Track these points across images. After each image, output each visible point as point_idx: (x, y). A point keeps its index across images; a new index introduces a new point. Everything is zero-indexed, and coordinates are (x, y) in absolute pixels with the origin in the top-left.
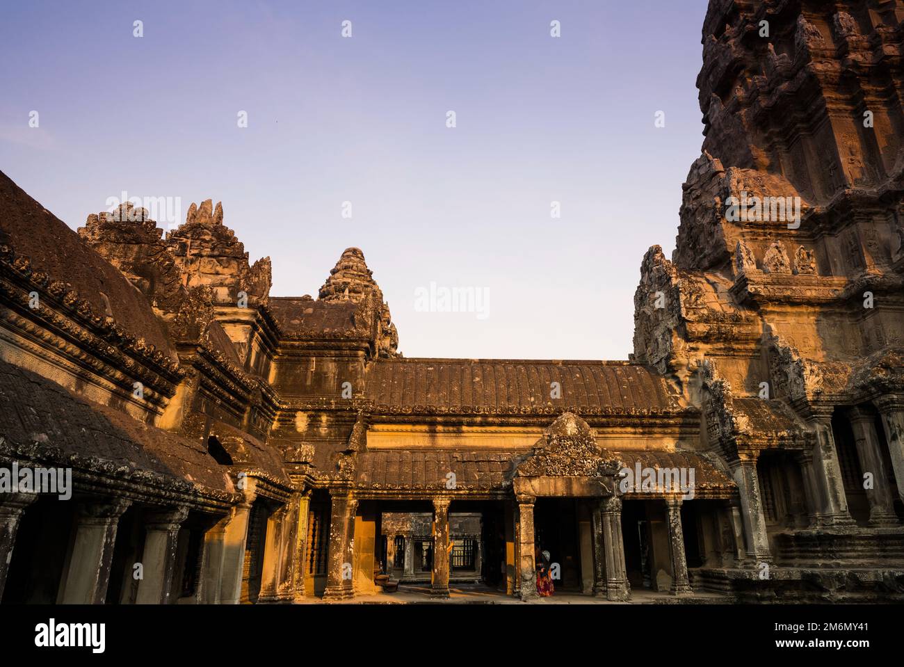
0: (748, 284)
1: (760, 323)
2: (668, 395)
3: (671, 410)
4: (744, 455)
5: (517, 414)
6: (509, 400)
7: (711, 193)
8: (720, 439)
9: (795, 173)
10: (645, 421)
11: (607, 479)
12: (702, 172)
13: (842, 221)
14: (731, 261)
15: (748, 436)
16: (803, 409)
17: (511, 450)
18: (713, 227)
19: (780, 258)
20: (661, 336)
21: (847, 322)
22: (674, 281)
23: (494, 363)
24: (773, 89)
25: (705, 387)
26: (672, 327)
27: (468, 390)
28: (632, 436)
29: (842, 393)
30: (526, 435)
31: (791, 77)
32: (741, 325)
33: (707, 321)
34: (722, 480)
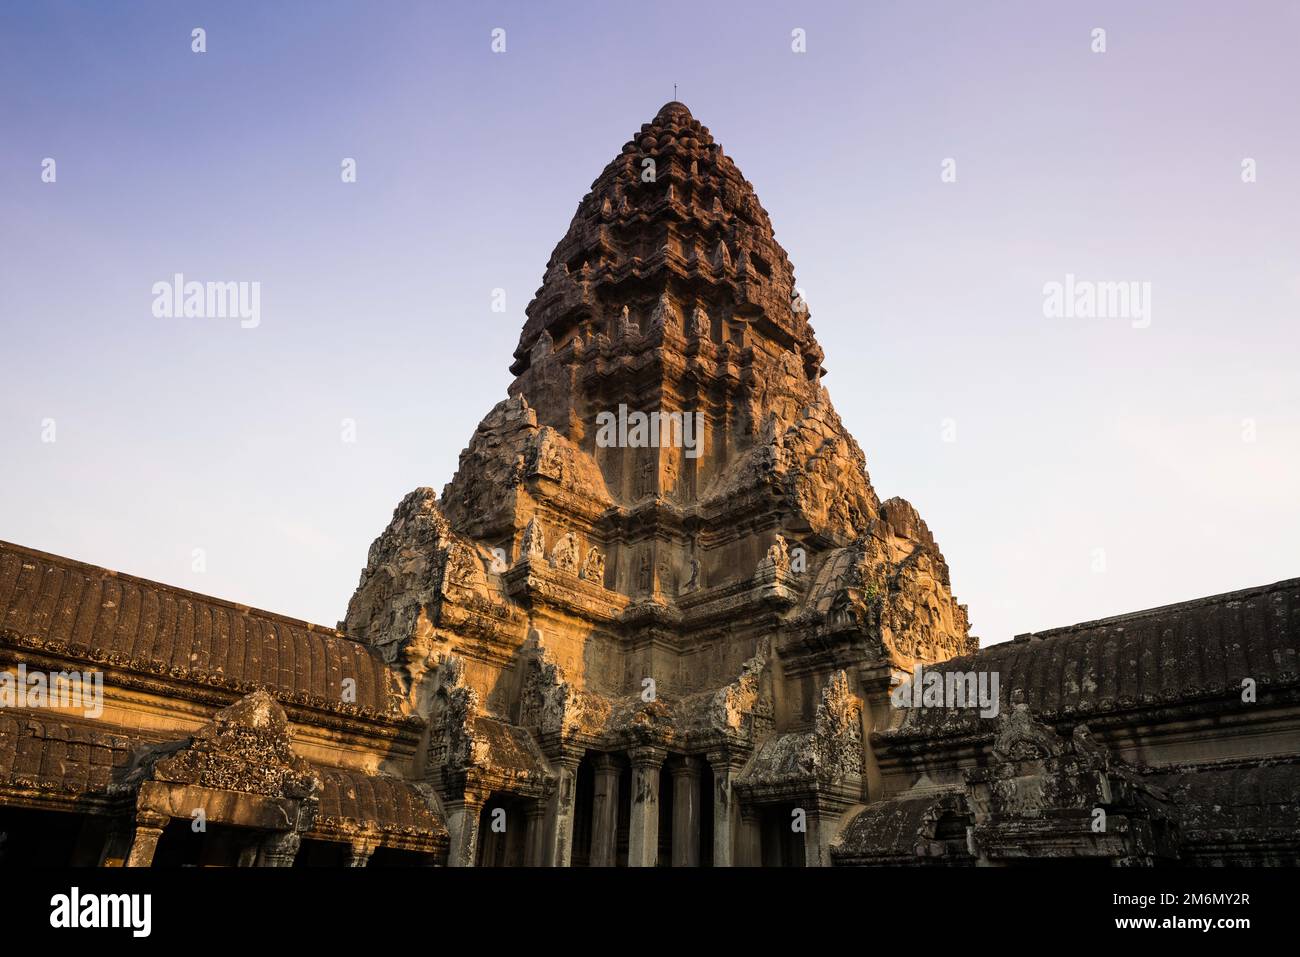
0: (528, 575)
1: (528, 626)
2: (389, 693)
3: (389, 715)
4: (471, 795)
5: (163, 675)
6: (155, 650)
7: (513, 448)
8: (444, 769)
9: (607, 460)
10: (350, 724)
11: (291, 803)
12: (510, 417)
13: (644, 531)
14: (513, 539)
15: (483, 770)
16: (551, 746)
17: (131, 732)
18: (504, 490)
19: (570, 554)
20: (402, 611)
21: (616, 649)
22: (443, 543)
23: (143, 585)
24: (614, 356)
25: (442, 693)
26: (423, 602)
27: (89, 618)
28: (324, 742)
29: (599, 735)
30: (164, 712)
31: (637, 353)
32: (506, 623)
33: (468, 607)
34: (432, 825)
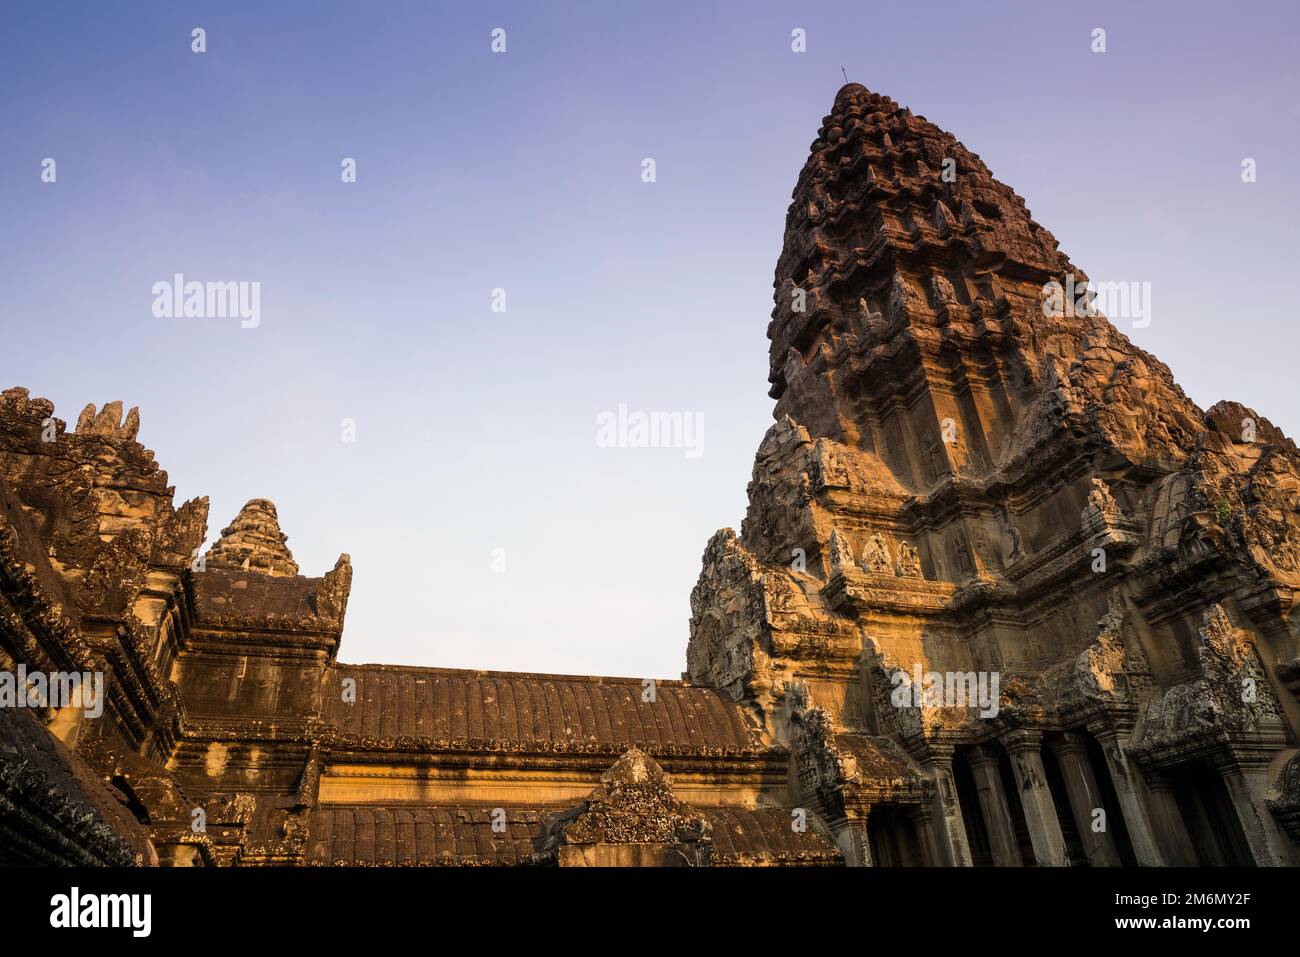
0: (845, 585)
1: (860, 635)
2: (747, 730)
3: (752, 750)
4: (852, 812)
5: (548, 752)
6: (535, 731)
7: (795, 468)
8: (818, 790)
9: (890, 452)
10: (719, 765)
11: (687, 846)
12: (783, 440)
13: (949, 514)
14: (821, 555)
15: (856, 785)
16: (917, 748)
17: (537, 807)
18: (798, 511)
19: (881, 555)
20: (736, 649)
21: (956, 639)
22: (755, 576)
23: (511, 677)
24: (866, 351)
25: (796, 718)
26: (753, 636)
27: (477, 715)
28: (701, 786)
29: (964, 729)
30: (558, 784)
31: (887, 341)
32: (837, 638)
33: (797, 630)
34: (823, 848)
